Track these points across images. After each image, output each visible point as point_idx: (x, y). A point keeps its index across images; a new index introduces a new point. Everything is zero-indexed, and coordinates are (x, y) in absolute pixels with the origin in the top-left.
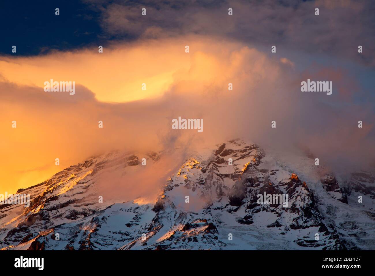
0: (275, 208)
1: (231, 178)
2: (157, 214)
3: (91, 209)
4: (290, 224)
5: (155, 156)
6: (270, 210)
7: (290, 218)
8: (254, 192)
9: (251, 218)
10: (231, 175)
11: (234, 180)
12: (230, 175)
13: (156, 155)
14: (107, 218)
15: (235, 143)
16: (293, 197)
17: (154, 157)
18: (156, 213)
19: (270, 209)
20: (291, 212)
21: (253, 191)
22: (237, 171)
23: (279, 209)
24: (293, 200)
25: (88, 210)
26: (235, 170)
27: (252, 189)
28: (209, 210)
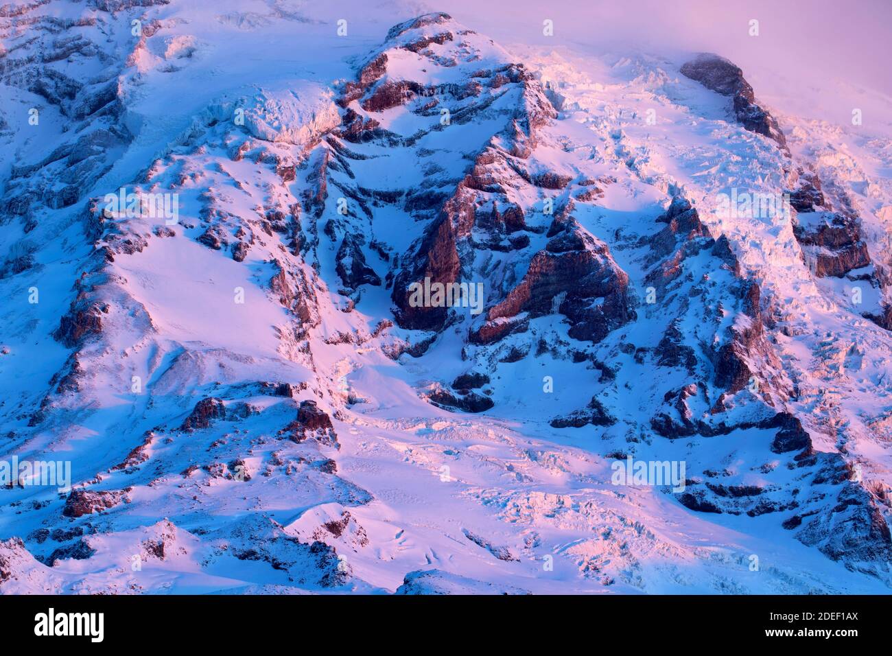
0: (590, 343)
1: (407, 209)
2: (74, 356)
4: (652, 415)
5: (72, 96)
6: (568, 351)
7: (653, 392)
8: (504, 271)
9: (486, 387)
10: (408, 195)
11: (418, 218)
12: (400, 194)
13: (78, 95)
16: (671, 300)
17: (66, 102)
18: (70, 351)
19: (570, 347)
20: (660, 364)
21: (501, 266)
22: (433, 177)
23: (609, 349)
24: (668, 312)
26: (427, 174)
27: (493, 261)
28: (301, 344)
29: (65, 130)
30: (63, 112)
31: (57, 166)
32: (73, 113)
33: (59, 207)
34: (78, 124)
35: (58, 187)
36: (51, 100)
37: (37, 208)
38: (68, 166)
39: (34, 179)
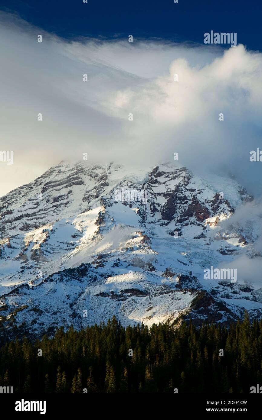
0: (201, 222)
1: (164, 197)
2: (100, 227)
3: (42, 222)
4: (214, 236)
5: (97, 177)
6: (197, 224)
8: (183, 208)
9: (181, 231)
10: (164, 194)
11: (166, 198)
12: (162, 193)
13: (98, 176)
14: (55, 230)
15: (167, 166)
16: (217, 213)
17: (96, 178)
18: (98, 226)
21: (183, 207)
22: (168, 190)
23: (205, 223)
25: (38, 223)
26: (167, 190)
27: (181, 206)
28: (144, 224)
29: (96, 183)
30: (95, 180)
31: (95, 190)
32: (97, 180)
33: (95, 198)
34: (98, 182)
35: (95, 194)
36: (93, 178)
37: (91, 199)
38: (97, 190)
39: (90, 193)
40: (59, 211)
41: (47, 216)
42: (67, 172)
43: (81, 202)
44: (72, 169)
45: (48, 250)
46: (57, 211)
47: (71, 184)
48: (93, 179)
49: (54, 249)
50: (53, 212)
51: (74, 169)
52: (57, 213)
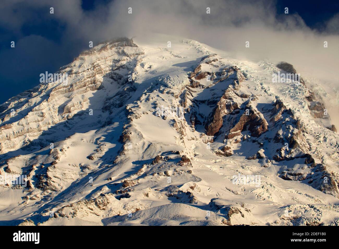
0: (256, 138)
1: (208, 105)
3: (49, 139)
4: (273, 156)
5: (120, 79)
6: (251, 140)
7: (273, 149)
8: (234, 120)
9: (230, 150)
10: (208, 101)
11: (211, 107)
12: (206, 101)
13: (122, 79)
14: (66, 149)
15: (212, 65)
16: (277, 126)
17: (119, 80)
18: (122, 145)
19: (251, 139)
20: (275, 142)
21: (233, 119)
22: (215, 96)
23: (262, 139)
24: (277, 129)
25: (45, 140)
26: (213, 95)
27: (231, 117)
28: (182, 141)
29: (119, 88)
30: (118, 83)
31: (117, 97)
32: (121, 83)
33: (118, 108)
34: (122, 86)
35: (118, 102)
36: (115, 80)
37: (113, 108)
38: (120, 97)
39: (112, 101)
40: (71, 124)
41: (55, 131)
42: (81, 73)
43: (100, 112)
44: (88, 69)
45: (57, 176)
46: (68, 125)
47: (86, 89)
48: (116, 82)
49: (65, 174)
50: (64, 126)
51: (90, 69)
52: (69, 127)
